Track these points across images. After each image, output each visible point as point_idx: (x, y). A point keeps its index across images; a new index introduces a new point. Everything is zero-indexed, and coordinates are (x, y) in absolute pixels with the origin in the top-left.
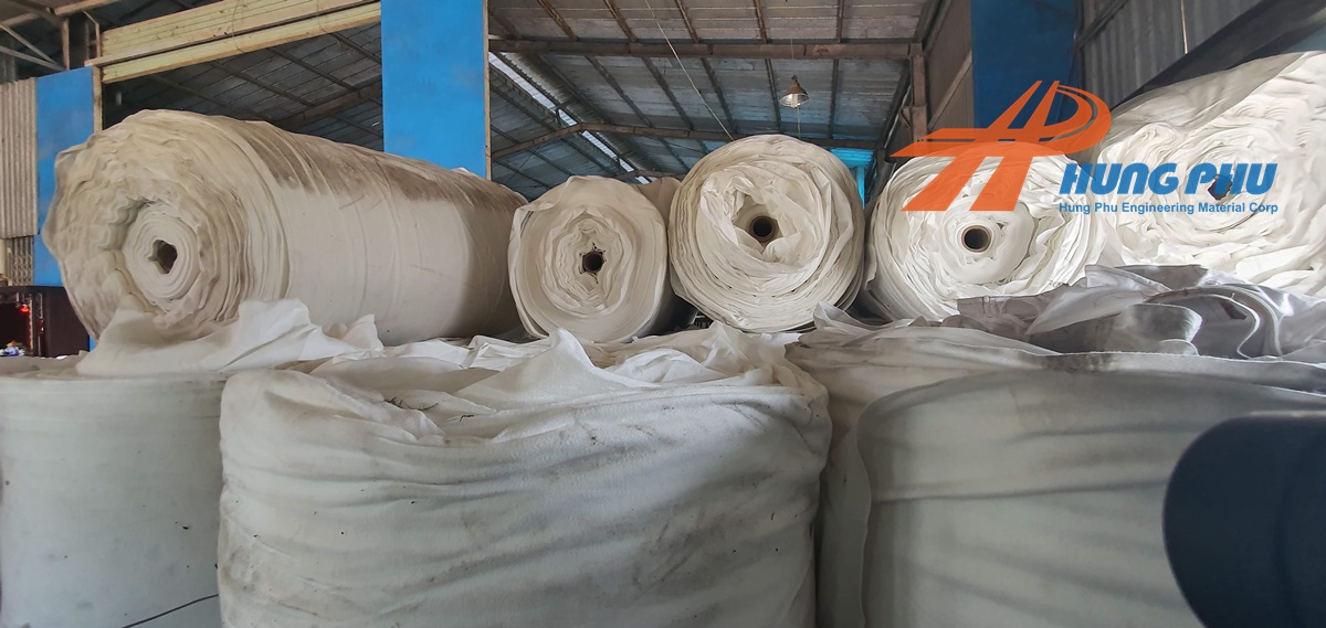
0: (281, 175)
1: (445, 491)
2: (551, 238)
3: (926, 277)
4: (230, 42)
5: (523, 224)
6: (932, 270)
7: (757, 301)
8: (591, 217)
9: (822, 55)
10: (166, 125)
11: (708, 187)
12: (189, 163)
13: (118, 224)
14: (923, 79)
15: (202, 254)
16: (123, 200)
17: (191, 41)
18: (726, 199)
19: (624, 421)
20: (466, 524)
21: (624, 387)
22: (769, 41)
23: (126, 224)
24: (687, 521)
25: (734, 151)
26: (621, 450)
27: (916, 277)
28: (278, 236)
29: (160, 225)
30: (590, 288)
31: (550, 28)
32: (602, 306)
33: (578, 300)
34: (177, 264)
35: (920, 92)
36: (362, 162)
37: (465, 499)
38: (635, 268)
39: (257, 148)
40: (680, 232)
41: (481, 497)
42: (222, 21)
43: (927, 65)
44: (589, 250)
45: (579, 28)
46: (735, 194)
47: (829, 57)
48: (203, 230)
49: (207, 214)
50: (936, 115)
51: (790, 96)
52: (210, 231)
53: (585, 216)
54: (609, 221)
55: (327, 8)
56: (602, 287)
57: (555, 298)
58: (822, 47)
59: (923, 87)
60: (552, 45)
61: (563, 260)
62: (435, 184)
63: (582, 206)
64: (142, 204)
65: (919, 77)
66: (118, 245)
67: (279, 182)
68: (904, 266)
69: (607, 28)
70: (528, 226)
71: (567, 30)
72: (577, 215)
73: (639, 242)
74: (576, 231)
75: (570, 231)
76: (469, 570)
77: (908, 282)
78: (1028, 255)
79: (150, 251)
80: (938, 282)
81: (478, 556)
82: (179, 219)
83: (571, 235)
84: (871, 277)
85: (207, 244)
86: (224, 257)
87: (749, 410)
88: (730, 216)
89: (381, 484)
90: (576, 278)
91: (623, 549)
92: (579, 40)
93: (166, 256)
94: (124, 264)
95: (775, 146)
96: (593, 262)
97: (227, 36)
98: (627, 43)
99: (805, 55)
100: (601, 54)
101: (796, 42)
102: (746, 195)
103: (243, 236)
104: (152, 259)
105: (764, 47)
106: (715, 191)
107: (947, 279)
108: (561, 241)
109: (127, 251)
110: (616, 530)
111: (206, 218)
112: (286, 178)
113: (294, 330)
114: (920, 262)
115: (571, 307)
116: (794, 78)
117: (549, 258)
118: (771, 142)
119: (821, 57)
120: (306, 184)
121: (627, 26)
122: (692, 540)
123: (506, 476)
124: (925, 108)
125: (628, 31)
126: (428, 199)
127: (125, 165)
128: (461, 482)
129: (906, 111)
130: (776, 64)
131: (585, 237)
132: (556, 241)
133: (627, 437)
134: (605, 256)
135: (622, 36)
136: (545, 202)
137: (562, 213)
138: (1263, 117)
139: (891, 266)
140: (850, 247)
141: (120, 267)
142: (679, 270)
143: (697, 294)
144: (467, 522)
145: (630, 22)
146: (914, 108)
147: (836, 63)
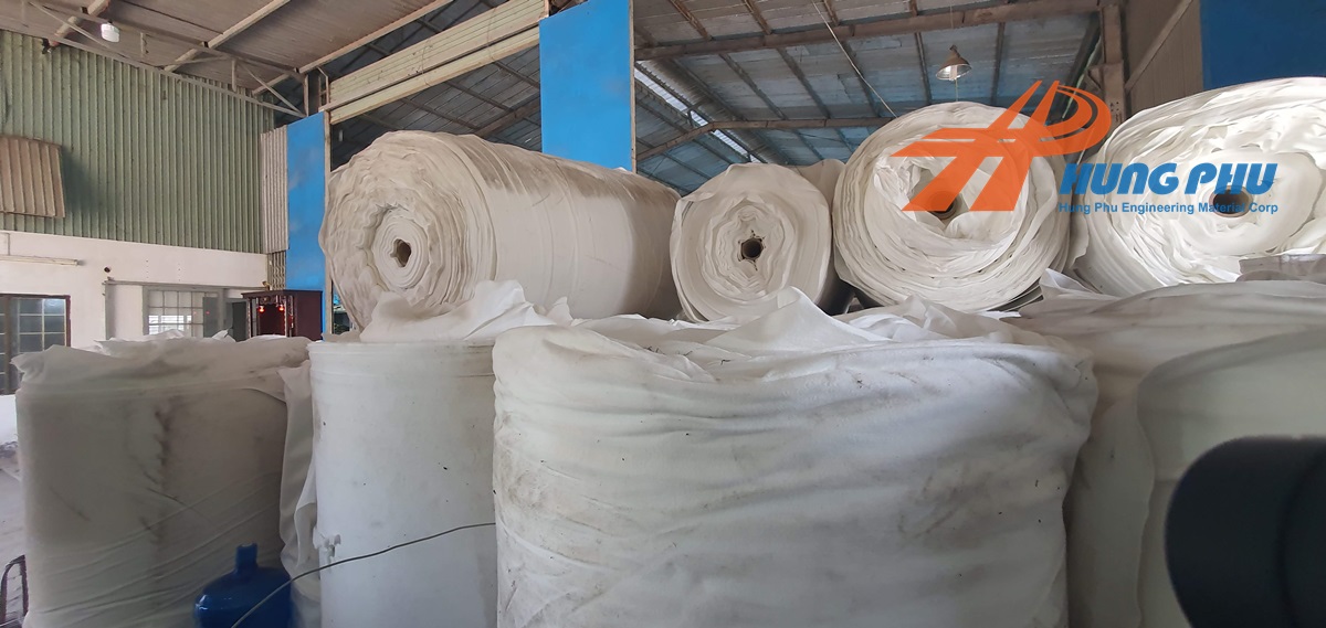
0: (489, 178)
1: (718, 425)
2: (711, 226)
3: (1159, 250)
4: (420, 78)
5: (684, 214)
6: (1168, 240)
7: (937, 283)
8: (750, 203)
9: (984, 20)
10: (403, 143)
11: (881, 163)
12: (424, 171)
13: (369, 228)
14: (1118, 33)
15: (431, 249)
16: (373, 207)
17: (392, 82)
18: (901, 175)
19: (883, 368)
20: (736, 459)
22: (920, 13)
23: (375, 227)
24: (952, 476)
25: (909, 123)
26: (884, 396)
27: (1146, 250)
28: (489, 229)
29: (400, 227)
30: (749, 275)
31: (686, 32)
32: (762, 293)
33: (739, 287)
34: (412, 258)
35: (1113, 48)
36: (547, 165)
37: (736, 433)
38: (798, 252)
39: (471, 157)
40: (846, 214)
41: (749, 433)
42: (415, 61)
43: (1123, 17)
44: (748, 237)
45: (714, 28)
46: (910, 169)
47: (993, 21)
48: (432, 229)
49: (434, 213)
50: (1136, 73)
51: (948, 70)
52: (438, 229)
53: (745, 203)
54: (771, 207)
55: (495, 38)
56: (761, 274)
57: (716, 285)
58: (984, 11)
59: (1118, 44)
60: (687, 48)
61: (724, 248)
62: (602, 182)
63: (743, 193)
64: (386, 210)
65: (1112, 31)
66: (369, 245)
67: (488, 184)
68: (1129, 238)
69: (743, 23)
70: (688, 215)
71: (702, 31)
72: (737, 202)
73: (800, 226)
74: (735, 219)
75: (729, 219)
76: (741, 500)
77: (1134, 255)
78: (1312, 218)
79: (391, 248)
80: (1176, 255)
81: (749, 488)
82: (413, 221)
83: (731, 223)
84: (1081, 251)
85: (435, 240)
86: (448, 250)
88: (905, 192)
89: (657, 416)
90: (736, 265)
91: (886, 496)
92: (713, 39)
93: (403, 251)
94: (373, 260)
95: (956, 115)
96: (752, 249)
97: (419, 74)
98: (761, 36)
99: (963, 22)
100: (735, 50)
101: (955, 9)
102: (923, 170)
103: (463, 232)
104: (393, 255)
105: (914, 21)
106: (889, 167)
107: (1190, 251)
108: (721, 230)
109: (375, 250)
110: (882, 475)
111: (434, 218)
112: (493, 181)
113: (514, 307)
114: (1151, 231)
115: (731, 293)
116: (953, 48)
117: (709, 247)
118: (952, 111)
119: (984, 22)
120: (507, 185)
121: (762, 19)
122: (957, 495)
123: (775, 414)
124: (1120, 67)
125: (763, 24)
126: (599, 195)
127: (376, 179)
128: (735, 416)
129: (1096, 72)
130: (927, 38)
131: (744, 224)
132: (716, 230)
133: (893, 383)
134: (764, 243)
135: (758, 29)
136: (705, 192)
137: (723, 201)
139: (1112, 238)
140: (1053, 219)
141: (370, 263)
142: (845, 254)
143: (865, 277)
144: (737, 456)
145: (766, 14)
146: (1106, 67)
147: (1002, 26)
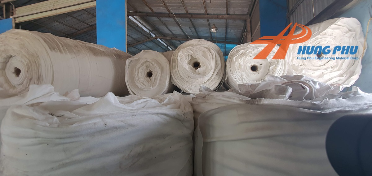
0: (52, 48)
1: (58, 141)
2: (137, 68)
3: (240, 79)
5: (129, 64)
6: (242, 77)
7: (195, 85)
8: (148, 61)
9: (222, 18)
10: (17, 34)
11: (180, 53)
12: (23, 44)
13: (4, 62)
14: (250, 25)
15: (27, 71)
16: (4, 55)
17: (41, 11)
18: (186, 57)
19: (119, 119)
20: (64, 151)
21: (126, 109)
22: (208, 14)
23: (6, 62)
24: (139, 149)
25: (189, 43)
27: (238, 79)
28: (51, 67)
29: (16, 63)
30: (148, 82)
31: (147, 9)
32: (151, 87)
33: (145, 85)
34: (21, 74)
35: (249, 29)
36: (81, 45)
37: (63, 143)
38: (161, 76)
39: (45, 41)
40: (173, 66)
41: (69, 143)
43: (251, 22)
44: (148, 71)
45: (155, 10)
46: (188, 55)
47: (224, 19)
48: (27, 64)
49: (28, 59)
50: (253, 35)
51: (213, 29)
52: (29, 64)
53: (147, 61)
54: (153, 63)
55: (81, 2)
56: (152, 82)
57: (138, 85)
58: (222, 16)
59: (250, 27)
60: (147, 14)
61: (141, 74)
62: (104, 52)
63: (146, 59)
64: (11, 57)
65: (249, 25)
66: (4, 69)
67: (51, 50)
68: (234, 76)
69: (163, 10)
70: (131, 64)
71: (152, 10)
72: (144, 61)
73: (162, 68)
74: (144, 65)
75: (143, 66)
76: (65, 165)
77: (235, 80)
78: (268, 73)
79: (13, 70)
80: (243, 80)
81: (68, 161)
82: (22, 61)
83: (143, 67)
84: (226, 79)
85: (29, 68)
86: (34, 72)
87: (162, 116)
88: (186, 62)
89: (38, 139)
90: (145, 79)
91: (117, 157)
92: (155, 13)
93: (18, 72)
94: (5, 74)
95: (200, 42)
96: (150, 74)
97: (52, 10)
98: (168, 14)
99: (218, 18)
100: (161, 17)
101: (214, 14)
102: (192, 56)
103: (39, 67)
104: (14, 73)
105: (206, 16)
106: (182, 54)
107: (246, 80)
108: (140, 69)
109: (6, 70)
110: (114, 152)
111: (28, 61)
112: (54, 49)
114: (239, 74)
115: (143, 87)
116: (214, 24)
117: (136, 73)
118: (199, 41)
119: (222, 19)
120: (60, 51)
121: (168, 9)
122: (140, 155)
123: (76, 136)
124: (250, 33)
125: (169, 11)
126: (101, 56)
127: (5, 45)
128: (61, 138)
129: (245, 34)
130: (210, 20)
131: (147, 67)
132: (139, 68)
133: (117, 124)
134: (153, 73)
135: (167, 12)
136: (136, 57)
137: (140, 60)
138: (330, 35)
139: (231, 75)
140: (221, 70)
141: (5, 76)
142: (173, 77)
143: (178, 83)
144: (65, 151)
145: (170, 8)
146: (248, 33)
147: (226, 20)
